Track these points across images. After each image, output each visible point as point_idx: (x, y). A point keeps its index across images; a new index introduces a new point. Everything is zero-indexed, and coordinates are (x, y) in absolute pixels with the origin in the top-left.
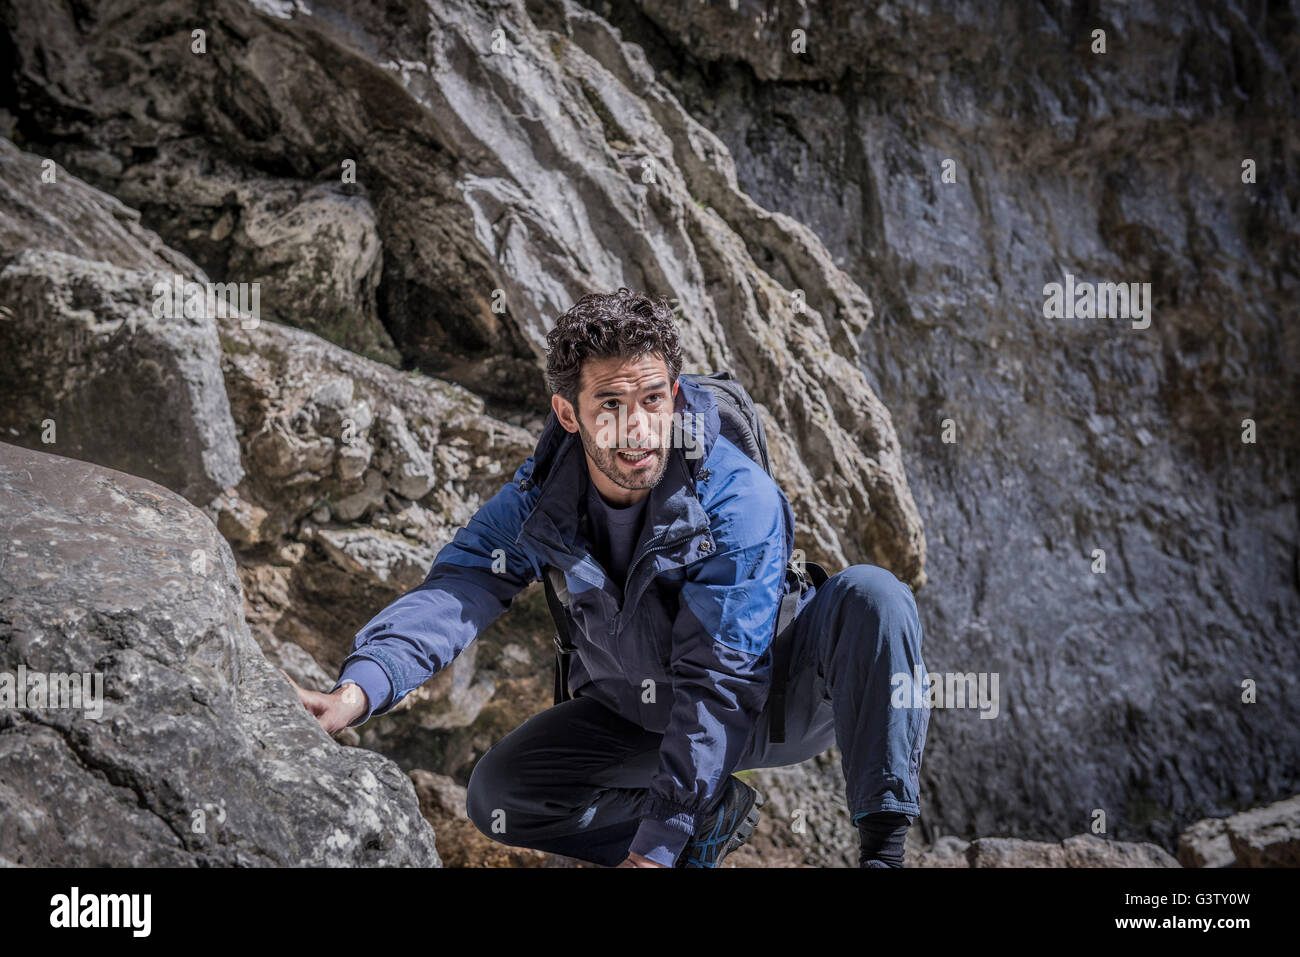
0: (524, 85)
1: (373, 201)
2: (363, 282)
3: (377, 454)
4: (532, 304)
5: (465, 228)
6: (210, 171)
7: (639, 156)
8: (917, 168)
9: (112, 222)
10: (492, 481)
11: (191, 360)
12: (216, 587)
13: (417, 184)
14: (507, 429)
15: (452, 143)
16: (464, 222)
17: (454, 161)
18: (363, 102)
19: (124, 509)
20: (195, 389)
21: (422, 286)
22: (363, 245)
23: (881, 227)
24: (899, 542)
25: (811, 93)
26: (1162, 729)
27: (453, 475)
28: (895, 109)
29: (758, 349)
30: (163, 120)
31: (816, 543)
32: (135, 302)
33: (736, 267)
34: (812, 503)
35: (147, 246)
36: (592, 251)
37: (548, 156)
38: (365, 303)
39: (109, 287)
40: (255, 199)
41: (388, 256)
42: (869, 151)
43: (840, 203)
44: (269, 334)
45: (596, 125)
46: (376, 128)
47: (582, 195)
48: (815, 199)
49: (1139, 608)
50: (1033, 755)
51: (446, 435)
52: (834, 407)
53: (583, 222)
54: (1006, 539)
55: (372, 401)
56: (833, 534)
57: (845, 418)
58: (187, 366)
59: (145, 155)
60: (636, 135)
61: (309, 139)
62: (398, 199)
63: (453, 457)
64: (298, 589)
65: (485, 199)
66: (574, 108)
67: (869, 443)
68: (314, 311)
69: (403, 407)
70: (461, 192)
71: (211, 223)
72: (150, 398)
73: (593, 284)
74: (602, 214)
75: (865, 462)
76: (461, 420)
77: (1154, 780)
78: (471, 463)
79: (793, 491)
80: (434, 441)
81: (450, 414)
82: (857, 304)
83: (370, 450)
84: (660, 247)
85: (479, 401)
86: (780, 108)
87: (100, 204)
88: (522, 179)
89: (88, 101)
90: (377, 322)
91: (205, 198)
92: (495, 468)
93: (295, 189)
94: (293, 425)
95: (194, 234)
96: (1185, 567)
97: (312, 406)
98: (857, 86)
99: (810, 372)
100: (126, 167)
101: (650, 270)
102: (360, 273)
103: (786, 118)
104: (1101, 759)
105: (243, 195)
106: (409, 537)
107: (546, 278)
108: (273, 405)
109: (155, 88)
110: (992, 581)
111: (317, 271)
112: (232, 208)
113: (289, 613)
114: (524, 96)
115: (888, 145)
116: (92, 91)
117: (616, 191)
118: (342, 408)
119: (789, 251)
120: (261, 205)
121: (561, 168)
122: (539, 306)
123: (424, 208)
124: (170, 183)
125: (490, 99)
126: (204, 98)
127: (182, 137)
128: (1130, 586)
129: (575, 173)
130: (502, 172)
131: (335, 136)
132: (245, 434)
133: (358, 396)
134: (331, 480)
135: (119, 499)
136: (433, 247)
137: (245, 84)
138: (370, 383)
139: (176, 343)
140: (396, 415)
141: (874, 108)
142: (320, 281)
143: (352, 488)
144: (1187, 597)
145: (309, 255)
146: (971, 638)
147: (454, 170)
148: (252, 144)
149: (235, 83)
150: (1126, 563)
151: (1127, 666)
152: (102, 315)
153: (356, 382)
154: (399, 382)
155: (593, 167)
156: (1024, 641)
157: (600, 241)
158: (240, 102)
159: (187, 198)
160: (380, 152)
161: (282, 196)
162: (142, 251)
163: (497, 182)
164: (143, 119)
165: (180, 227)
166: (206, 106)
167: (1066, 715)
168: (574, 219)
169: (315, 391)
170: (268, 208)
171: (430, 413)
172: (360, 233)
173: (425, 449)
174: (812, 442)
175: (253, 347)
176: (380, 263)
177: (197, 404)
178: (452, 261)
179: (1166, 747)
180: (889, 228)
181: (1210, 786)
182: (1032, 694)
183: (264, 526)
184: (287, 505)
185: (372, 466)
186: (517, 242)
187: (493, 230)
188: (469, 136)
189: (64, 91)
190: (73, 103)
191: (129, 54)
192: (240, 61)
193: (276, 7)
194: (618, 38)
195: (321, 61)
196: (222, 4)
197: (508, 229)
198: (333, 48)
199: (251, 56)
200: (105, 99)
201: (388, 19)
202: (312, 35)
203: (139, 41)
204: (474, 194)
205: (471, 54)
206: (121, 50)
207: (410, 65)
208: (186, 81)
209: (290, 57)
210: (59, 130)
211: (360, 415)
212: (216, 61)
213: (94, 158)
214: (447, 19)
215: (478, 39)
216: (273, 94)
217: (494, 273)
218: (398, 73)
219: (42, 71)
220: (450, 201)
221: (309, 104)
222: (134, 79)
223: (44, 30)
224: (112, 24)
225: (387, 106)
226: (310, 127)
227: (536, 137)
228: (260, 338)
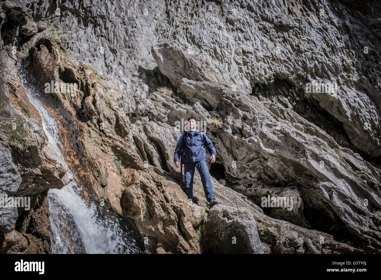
0: (330, 160)
1: (299, 190)
2: (300, 208)
3: (306, 251)
4: (342, 211)
5: (321, 194)
6: (263, 187)
7: (363, 174)
9: (241, 199)
11: (249, 229)
13: (309, 185)
14: (341, 244)
15: (315, 175)
16: (321, 192)
17: (316, 179)
18: (294, 169)
20: (250, 236)
21: (314, 209)
22: (298, 200)
30: (253, 178)
32: (236, 215)
35: (249, 204)
36: (355, 197)
37: (339, 175)
38: (301, 214)
39: (230, 212)
40: (273, 192)
41: (304, 202)
44: (276, 222)
45: (350, 168)
46: (298, 174)
47: (349, 184)
53: (351, 190)
55: (303, 237)
58: (248, 230)
59: (250, 185)
60: (361, 169)
61: (284, 179)
62: (305, 189)
65: (325, 187)
66: (344, 164)
68: (290, 216)
69: (311, 239)
70: (319, 186)
72: (240, 239)
73: (357, 205)
74: (356, 188)
80: (321, 247)
83: (304, 250)
85: (332, 237)
87: (238, 196)
88: (334, 181)
89: (238, 176)
90: (304, 218)
91: (263, 193)
93: (281, 189)
94: (283, 244)
97: (287, 239)
102: (298, 207)
105: (270, 191)
107: (344, 204)
108: (278, 239)
109: (251, 172)
114: (330, 162)
116: (238, 174)
117: (358, 182)
118: (295, 240)
120: (274, 193)
121: (343, 178)
122: (344, 212)
123: (311, 191)
124: (256, 190)
126: (261, 173)
127: (257, 181)
129: (347, 179)
130: (328, 180)
131: (289, 177)
132: (273, 247)
133: (299, 236)
136: (315, 199)
137: (269, 169)
138: (302, 233)
140: (310, 241)
148: (272, 181)
149: (267, 169)
152: (229, 218)
153: (298, 233)
154: (309, 232)
155: (351, 177)
157: (357, 195)
158: (269, 173)
159: (259, 193)
160: (299, 179)
161: (278, 191)
162: (247, 204)
163: (327, 182)
164: (249, 178)
165: (260, 200)
166: (262, 174)
168: (349, 190)
169: (288, 235)
170: (276, 194)
172: (297, 198)
173: (318, 250)
175: (272, 225)
176: (303, 204)
177: (251, 240)
178: (320, 202)
185: (305, 254)
186: (335, 196)
187: (328, 194)
188: (319, 173)
189: (234, 174)
190: (235, 177)
191: (245, 166)
192: (267, 164)
193: (271, 151)
194: (353, 152)
195: (283, 161)
196: (262, 153)
197: (332, 194)
198: (285, 158)
199: (269, 162)
200: (241, 175)
201: (296, 150)
202: (280, 156)
203: (247, 163)
204: (322, 186)
205: (316, 155)
206: (243, 165)
207: (302, 159)
208: (257, 170)
209: (277, 161)
210: (233, 182)
211: (300, 241)
212: (262, 165)
213: (240, 187)
214: (309, 148)
215: (317, 151)
216: (275, 170)
217: (330, 204)
218: (300, 161)
219: (230, 171)
220: (317, 188)
221: (282, 171)
222: (246, 170)
223: (229, 163)
224: (241, 160)
225: (299, 169)
226: (283, 176)
227: (335, 171)
228: (274, 223)
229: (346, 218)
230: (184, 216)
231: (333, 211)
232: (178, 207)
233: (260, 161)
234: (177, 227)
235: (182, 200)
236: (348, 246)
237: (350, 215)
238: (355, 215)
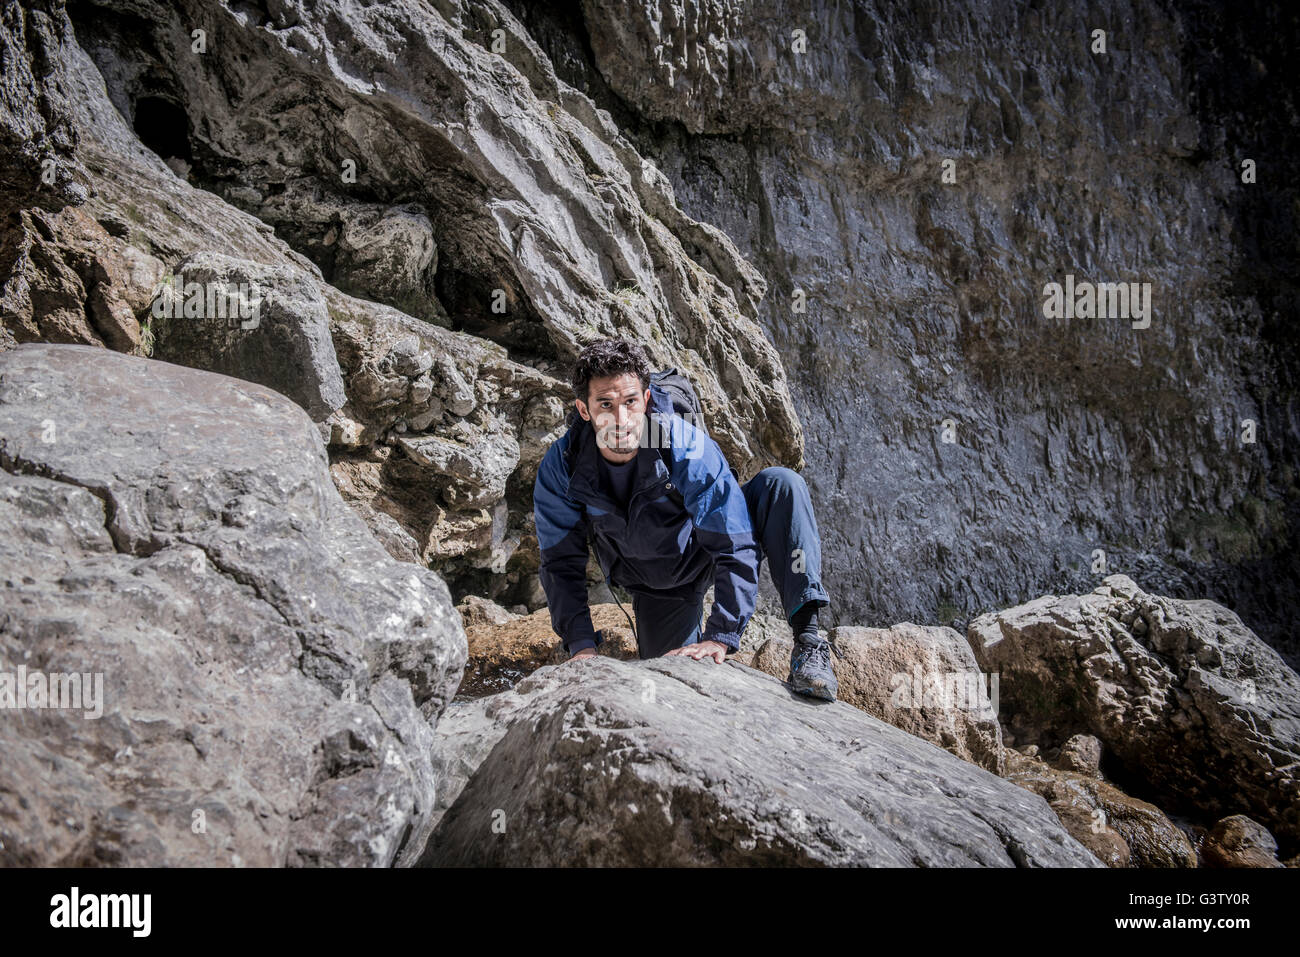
0: (529, 137)
1: (431, 217)
2: (425, 271)
3: (437, 386)
4: (539, 284)
5: (493, 234)
6: (321, 200)
7: (608, 184)
8: (796, 192)
9: (256, 234)
10: (515, 403)
11: (310, 324)
12: (308, 454)
13: (460, 206)
14: (524, 368)
15: (483, 177)
16: (492, 230)
17: (485, 189)
18: (422, 151)
19: (245, 404)
20: (312, 343)
21: (465, 274)
22: (425, 247)
23: (773, 231)
24: (787, 439)
25: (725, 142)
26: (960, 559)
27: (488, 400)
28: (781, 153)
29: (691, 312)
30: (290, 166)
31: (732, 441)
32: (271, 286)
33: (675, 257)
34: (729, 415)
35: (280, 249)
36: (578, 249)
37: (547, 184)
38: (427, 286)
39: (253, 276)
40: (351, 217)
41: (441, 253)
42: (764, 181)
43: (746, 216)
44: (363, 307)
45: (579, 163)
46: (432, 168)
47: (570, 210)
48: (728, 213)
49: (945, 481)
50: (877, 578)
51: (483, 373)
52: (742, 351)
53: (572, 229)
54: (859, 437)
55: (433, 351)
56: (742, 435)
57: (749, 358)
58: (307, 328)
59: (276, 189)
60: (606, 170)
61: (387, 176)
62: (447, 216)
63: (488, 387)
64: (387, 477)
65: (506, 215)
66: (564, 152)
67: (766, 375)
68: (393, 292)
69: (454, 355)
70: (490, 210)
71: (323, 234)
72: (283, 350)
73: (580, 270)
74: (584, 222)
75: (762, 387)
76: (493, 363)
77: (955, 593)
78: (500, 391)
79: (715, 407)
80: (475, 377)
81: (485, 359)
82: (757, 282)
83: (432, 383)
84: (624, 245)
85: (505, 350)
86: (704, 153)
87: (248, 222)
88: (530, 201)
89: (238, 154)
90: (436, 299)
91: (318, 217)
92: (516, 395)
93: (378, 210)
94: (380, 367)
95: (312, 242)
96: (974, 454)
97: (393, 355)
98: (755, 138)
99: (726, 327)
100: (265, 198)
101: (617, 260)
102: (423, 266)
103: (709, 159)
104: (921, 580)
105: (344, 215)
106: (460, 441)
107: (547, 267)
108: (367, 355)
109: (282, 144)
110: (849, 465)
111: (394, 265)
112: (336, 223)
113: (380, 491)
114: (530, 144)
115: (776, 177)
116: (240, 147)
117: (593, 206)
118: (412, 356)
119: (711, 247)
120: (356, 221)
121: (556, 193)
122: (543, 286)
123: (465, 221)
125: (508, 147)
126: (316, 150)
127: (302, 177)
128: (939, 467)
129: (565, 196)
130: (516, 196)
131: (404, 174)
132: (349, 375)
133: (423, 348)
134: (406, 404)
135: (243, 398)
136: (471, 247)
137: (343, 140)
138: (432, 339)
139: (299, 313)
140: (449, 360)
141: (766, 152)
142: (396, 272)
143: (421, 409)
144: (976, 474)
145: (389, 254)
146: (836, 503)
147: (484, 193)
148: (349, 180)
149: (336, 139)
150: (936, 452)
151: (937, 519)
153: (422, 338)
154: (450, 338)
155: (578, 192)
156: (871, 504)
157: (584, 241)
159: (305, 217)
160: (434, 184)
161: (369, 215)
162: (276, 252)
163: (513, 202)
164: (275, 165)
165: (302, 237)
166: (317, 155)
167: (898, 552)
168: (566, 226)
169: (394, 344)
170: (361, 223)
171: (471, 358)
172: (422, 239)
173: (469, 383)
174: (728, 374)
175: (352, 316)
176: (437, 259)
177: (314, 353)
178: (484, 256)
179: (963, 571)
180: (777, 232)
181: (991, 595)
182: (876, 539)
183: (363, 436)
184: (378, 421)
185: (434, 394)
186: (528, 242)
187: (511, 235)
188: (495, 173)
189: (222, 147)
190: (228, 155)
191: (265, 121)
192: (339, 124)
193: (362, 87)
194: (594, 107)
195: (393, 123)
196: (326, 86)
197: (521, 235)
198: (401, 114)
199: (346, 121)
200: (250, 152)
201: (437, 94)
202: (387, 106)
203: (271, 112)
204: (498, 211)
205: (494, 117)
206: (259, 119)
207: (453, 125)
208: (304, 138)
209: (373, 121)
210: (220, 174)
211: (425, 360)
212: (323, 125)
213: (244, 192)
214: (477, 93)
215: (499, 107)
216: (362, 147)
217: (513, 265)
218: (446, 130)
219: (207, 134)
220: (482, 216)
221: (386, 153)
222: (269, 138)
223: (207, 106)
224: (253, 101)
225: (439, 153)
226: (387, 168)
227: (539, 172)
228: (357, 311)
229: (547, 303)
230: (109, 283)
231: (516, 282)
232: (82, 255)
233: (317, 112)
234: (83, 316)
235: (93, 234)
236: (541, 376)
237: (558, 295)
238: (571, 296)
